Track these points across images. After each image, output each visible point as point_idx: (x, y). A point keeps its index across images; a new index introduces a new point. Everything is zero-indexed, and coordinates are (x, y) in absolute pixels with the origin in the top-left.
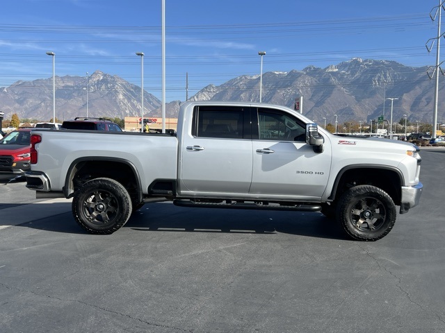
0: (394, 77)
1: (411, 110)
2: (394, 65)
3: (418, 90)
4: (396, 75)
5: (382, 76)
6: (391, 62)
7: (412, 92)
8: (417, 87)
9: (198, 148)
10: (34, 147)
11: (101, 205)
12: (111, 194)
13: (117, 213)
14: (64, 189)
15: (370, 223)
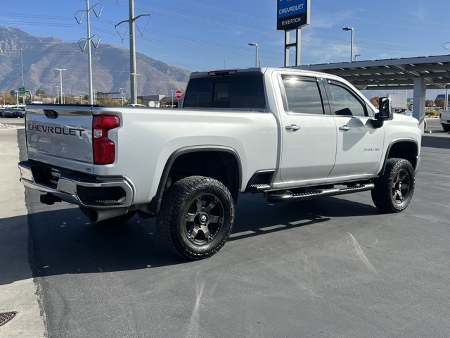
0: (20, 46)
1: (41, 81)
2: (18, 32)
3: (46, 61)
4: (21, 44)
5: (6, 44)
6: (15, 29)
7: (39, 63)
8: (44, 58)
9: (294, 127)
10: (107, 136)
11: (204, 217)
12: (216, 198)
13: (222, 223)
14: (155, 199)
15: (400, 194)
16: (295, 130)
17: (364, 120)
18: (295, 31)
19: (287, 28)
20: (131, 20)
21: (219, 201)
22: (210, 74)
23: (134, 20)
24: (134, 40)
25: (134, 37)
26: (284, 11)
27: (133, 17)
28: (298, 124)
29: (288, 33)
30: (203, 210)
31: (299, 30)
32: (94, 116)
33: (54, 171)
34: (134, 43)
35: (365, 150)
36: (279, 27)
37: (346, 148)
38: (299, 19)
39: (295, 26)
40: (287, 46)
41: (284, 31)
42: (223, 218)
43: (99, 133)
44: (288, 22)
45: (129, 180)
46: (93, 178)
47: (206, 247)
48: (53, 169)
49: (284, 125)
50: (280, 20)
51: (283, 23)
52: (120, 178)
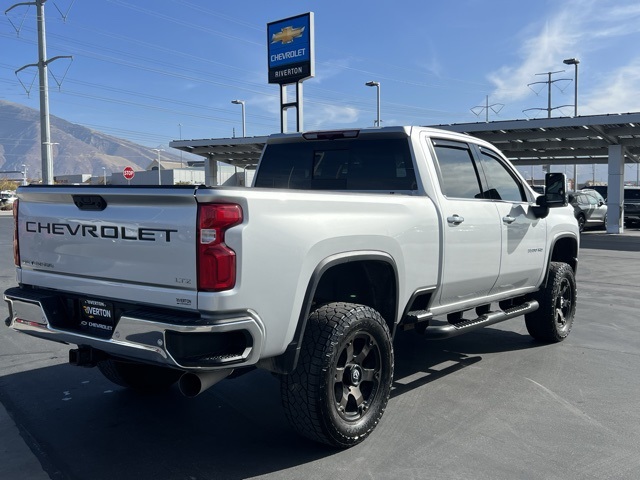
9: (457, 219)
10: (223, 241)
11: (356, 371)
12: (372, 338)
13: (379, 380)
14: (291, 348)
15: (561, 314)
16: (457, 223)
17: (525, 207)
18: (295, 85)
19: (283, 81)
20: (42, 64)
21: (375, 343)
22: (308, 137)
23: (46, 63)
24: (47, 93)
25: (47, 89)
26: (278, 57)
27: (45, 60)
28: (461, 215)
29: (284, 88)
30: (353, 361)
31: (300, 85)
32: (200, 205)
33: (91, 306)
34: (47, 98)
35: (530, 251)
36: (272, 80)
37: (510, 250)
38: (300, 70)
39: (294, 79)
40: (283, 106)
41: (278, 85)
42: (380, 372)
43: (209, 236)
44: (284, 73)
45: (257, 316)
46: (194, 317)
47: (361, 423)
48: (89, 302)
49: (445, 216)
50: (272, 70)
51: (277, 74)
52: (242, 313)
